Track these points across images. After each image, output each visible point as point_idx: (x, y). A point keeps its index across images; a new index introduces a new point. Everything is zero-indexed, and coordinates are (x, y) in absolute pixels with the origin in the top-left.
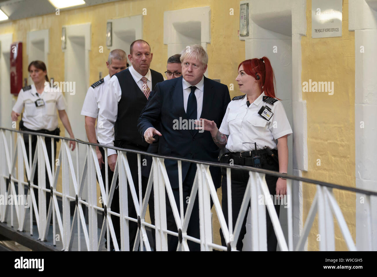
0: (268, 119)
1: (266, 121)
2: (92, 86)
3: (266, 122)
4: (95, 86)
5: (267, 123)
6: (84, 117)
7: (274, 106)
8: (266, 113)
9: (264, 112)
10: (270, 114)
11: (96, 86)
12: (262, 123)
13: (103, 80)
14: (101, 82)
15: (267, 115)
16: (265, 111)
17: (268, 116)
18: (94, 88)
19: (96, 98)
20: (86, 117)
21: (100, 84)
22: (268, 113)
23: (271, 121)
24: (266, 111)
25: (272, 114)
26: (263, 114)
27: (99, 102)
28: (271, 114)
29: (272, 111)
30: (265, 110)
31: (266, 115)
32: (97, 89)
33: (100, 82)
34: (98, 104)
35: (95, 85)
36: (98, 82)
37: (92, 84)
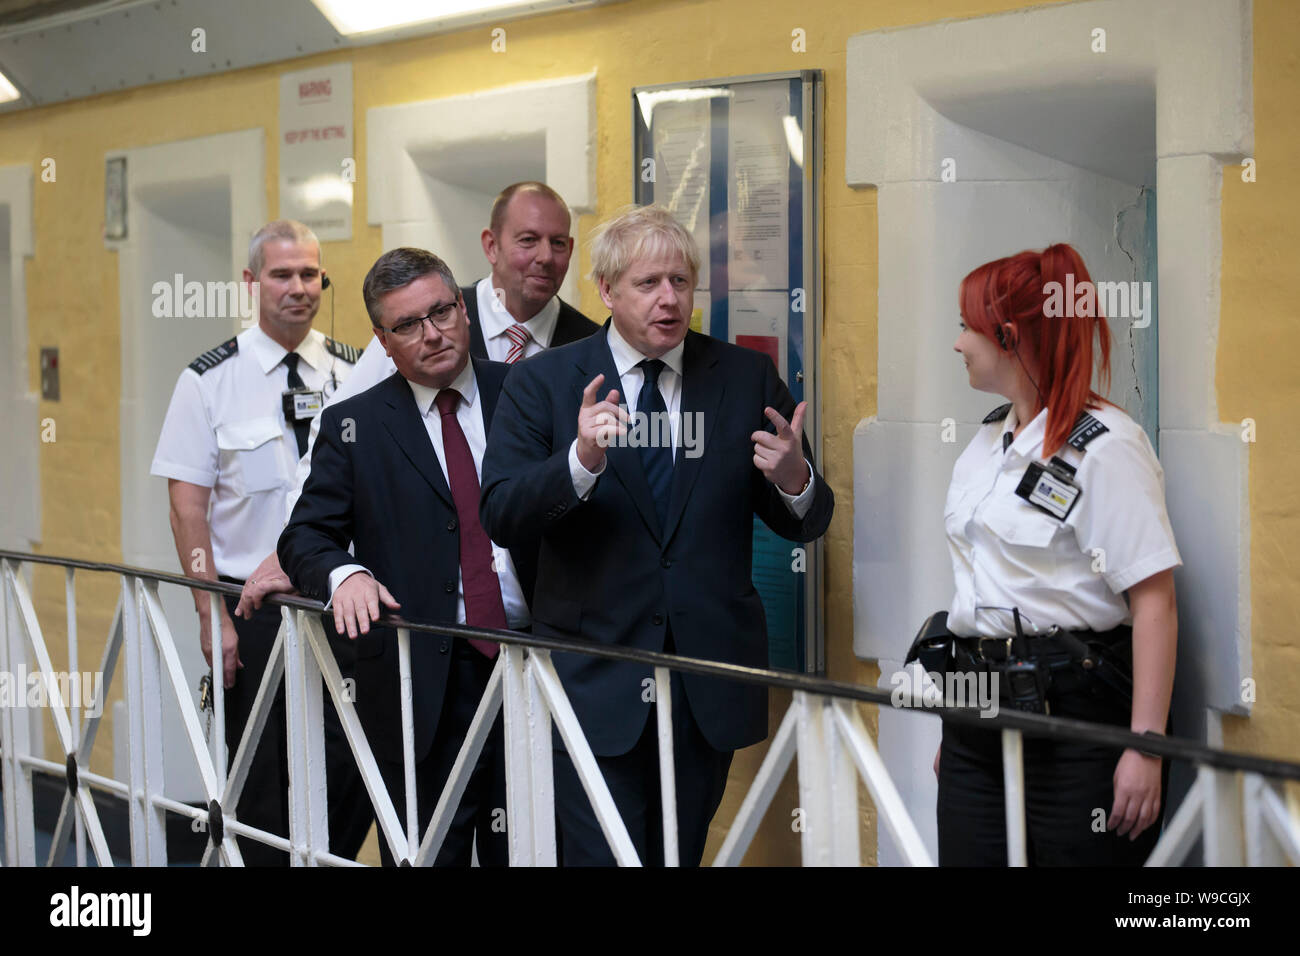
0: (1062, 515)
1: (1054, 523)
2: (194, 367)
3: (1055, 528)
4: (204, 368)
5: (1059, 528)
6: (166, 483)
7: (1088, 456)
8: (1050, 489)
9: (1039, 484)
10: (1067, 493)
11: (208, 367)
12: (1037, 530)
13: (233, 344)
14: (226, 353)
15: (1053, 497)
16: (1043, 485)
17: (1060, 501)
18: (200, 372)
19: (209, 409)
20: (172, 482)
21: (225, 357)
22: (1060, 490)
23: (1071, 520)
24: (1048, 484)
25: (1076, 491)
26: (1037, 496)
27: (221, 425)
28: (1069, 493)
29: (1080, 478)
30: (1042, 480)
31: (1048, 499)
32: (214, 374)
33: (223, 352)
34: (218, 434)
35: (205, 363)
36: (215, 350)
37: (192, 359)
